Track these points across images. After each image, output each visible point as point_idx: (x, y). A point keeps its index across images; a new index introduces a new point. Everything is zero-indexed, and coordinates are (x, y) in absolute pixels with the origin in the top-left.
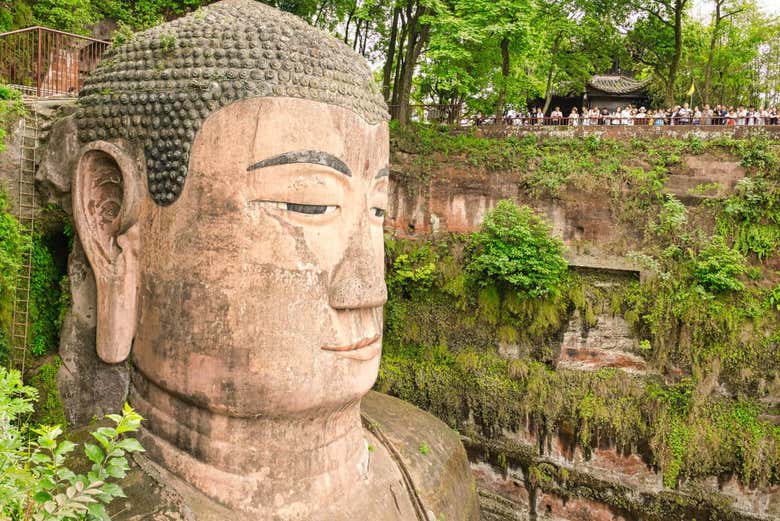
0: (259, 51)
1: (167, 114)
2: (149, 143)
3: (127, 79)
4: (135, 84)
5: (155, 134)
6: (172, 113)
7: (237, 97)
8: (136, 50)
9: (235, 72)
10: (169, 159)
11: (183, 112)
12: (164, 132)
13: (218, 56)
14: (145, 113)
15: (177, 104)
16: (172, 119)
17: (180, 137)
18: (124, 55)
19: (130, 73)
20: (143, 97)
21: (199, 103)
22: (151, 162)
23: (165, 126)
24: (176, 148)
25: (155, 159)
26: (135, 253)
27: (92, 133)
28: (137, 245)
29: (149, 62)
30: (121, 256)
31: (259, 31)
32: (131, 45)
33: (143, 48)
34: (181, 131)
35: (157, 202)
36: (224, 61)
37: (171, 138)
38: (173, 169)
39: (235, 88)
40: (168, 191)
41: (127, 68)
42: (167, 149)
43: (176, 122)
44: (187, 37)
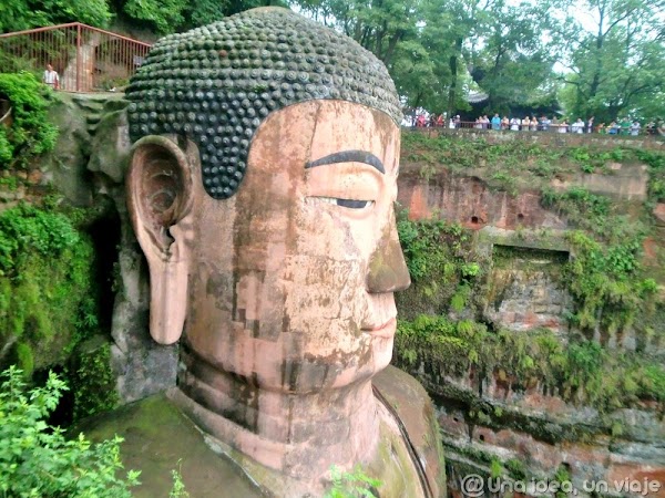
0: (314, 56)
1: (224, 112)
2: (204, 138)
3: (182, 77)
4: (190, 82)
5: (211, 131)
6: (230, 111)
7: (297, 98)
8: (188, 49)
9: (293, 75)
10: (225, 154)
11: (241, 111)
12: (221, 129)
13: (275, 59)
14: (202, 110)
15: (235, 103)
16: (229, 117)
17: (238, 134)
18: (176, 53)
19: (185, 72)
20: (200, 94)
21: (259, 102)
22: (205, 157)
23: (222, 123)
24: (234, 144)
25: (210, 154)
26: (187, 242)
27: (144, 128)
28: (190, 235)
29: (203, 61)
30: (173, 245)
31: (312, 38)
32: (183, 45)
33: (196, 47)
34: (239, 128)
35: (211, 195)
36: (282, 63)
37: (227, 134)
38: (231, 164)
39: (295, 91)
40: (224, 185)
41: (182, 67)
42: (224, 146)
43: (234, 120)
44: (242, 39)
